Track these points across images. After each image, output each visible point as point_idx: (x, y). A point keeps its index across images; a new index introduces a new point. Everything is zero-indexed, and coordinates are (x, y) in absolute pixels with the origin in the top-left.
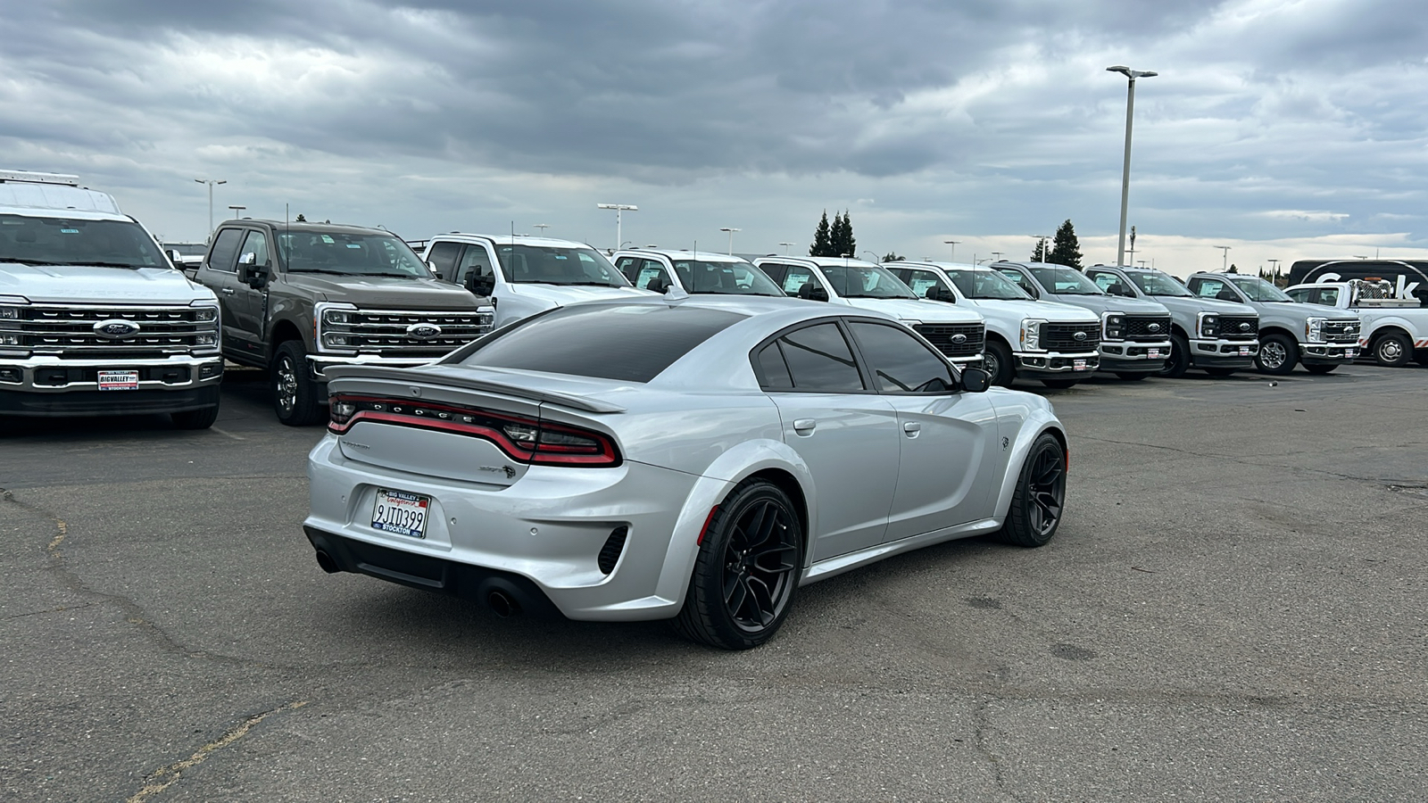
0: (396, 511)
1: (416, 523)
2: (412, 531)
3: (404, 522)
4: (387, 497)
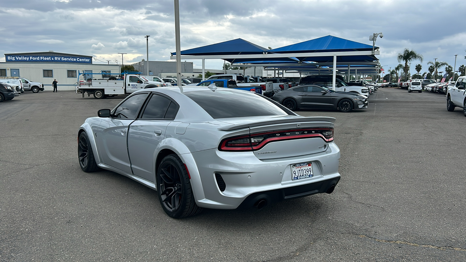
0: (301, 171)
1: (309, 172)
2: (309, 175)
3: (305, 174)
4: (295, 167)
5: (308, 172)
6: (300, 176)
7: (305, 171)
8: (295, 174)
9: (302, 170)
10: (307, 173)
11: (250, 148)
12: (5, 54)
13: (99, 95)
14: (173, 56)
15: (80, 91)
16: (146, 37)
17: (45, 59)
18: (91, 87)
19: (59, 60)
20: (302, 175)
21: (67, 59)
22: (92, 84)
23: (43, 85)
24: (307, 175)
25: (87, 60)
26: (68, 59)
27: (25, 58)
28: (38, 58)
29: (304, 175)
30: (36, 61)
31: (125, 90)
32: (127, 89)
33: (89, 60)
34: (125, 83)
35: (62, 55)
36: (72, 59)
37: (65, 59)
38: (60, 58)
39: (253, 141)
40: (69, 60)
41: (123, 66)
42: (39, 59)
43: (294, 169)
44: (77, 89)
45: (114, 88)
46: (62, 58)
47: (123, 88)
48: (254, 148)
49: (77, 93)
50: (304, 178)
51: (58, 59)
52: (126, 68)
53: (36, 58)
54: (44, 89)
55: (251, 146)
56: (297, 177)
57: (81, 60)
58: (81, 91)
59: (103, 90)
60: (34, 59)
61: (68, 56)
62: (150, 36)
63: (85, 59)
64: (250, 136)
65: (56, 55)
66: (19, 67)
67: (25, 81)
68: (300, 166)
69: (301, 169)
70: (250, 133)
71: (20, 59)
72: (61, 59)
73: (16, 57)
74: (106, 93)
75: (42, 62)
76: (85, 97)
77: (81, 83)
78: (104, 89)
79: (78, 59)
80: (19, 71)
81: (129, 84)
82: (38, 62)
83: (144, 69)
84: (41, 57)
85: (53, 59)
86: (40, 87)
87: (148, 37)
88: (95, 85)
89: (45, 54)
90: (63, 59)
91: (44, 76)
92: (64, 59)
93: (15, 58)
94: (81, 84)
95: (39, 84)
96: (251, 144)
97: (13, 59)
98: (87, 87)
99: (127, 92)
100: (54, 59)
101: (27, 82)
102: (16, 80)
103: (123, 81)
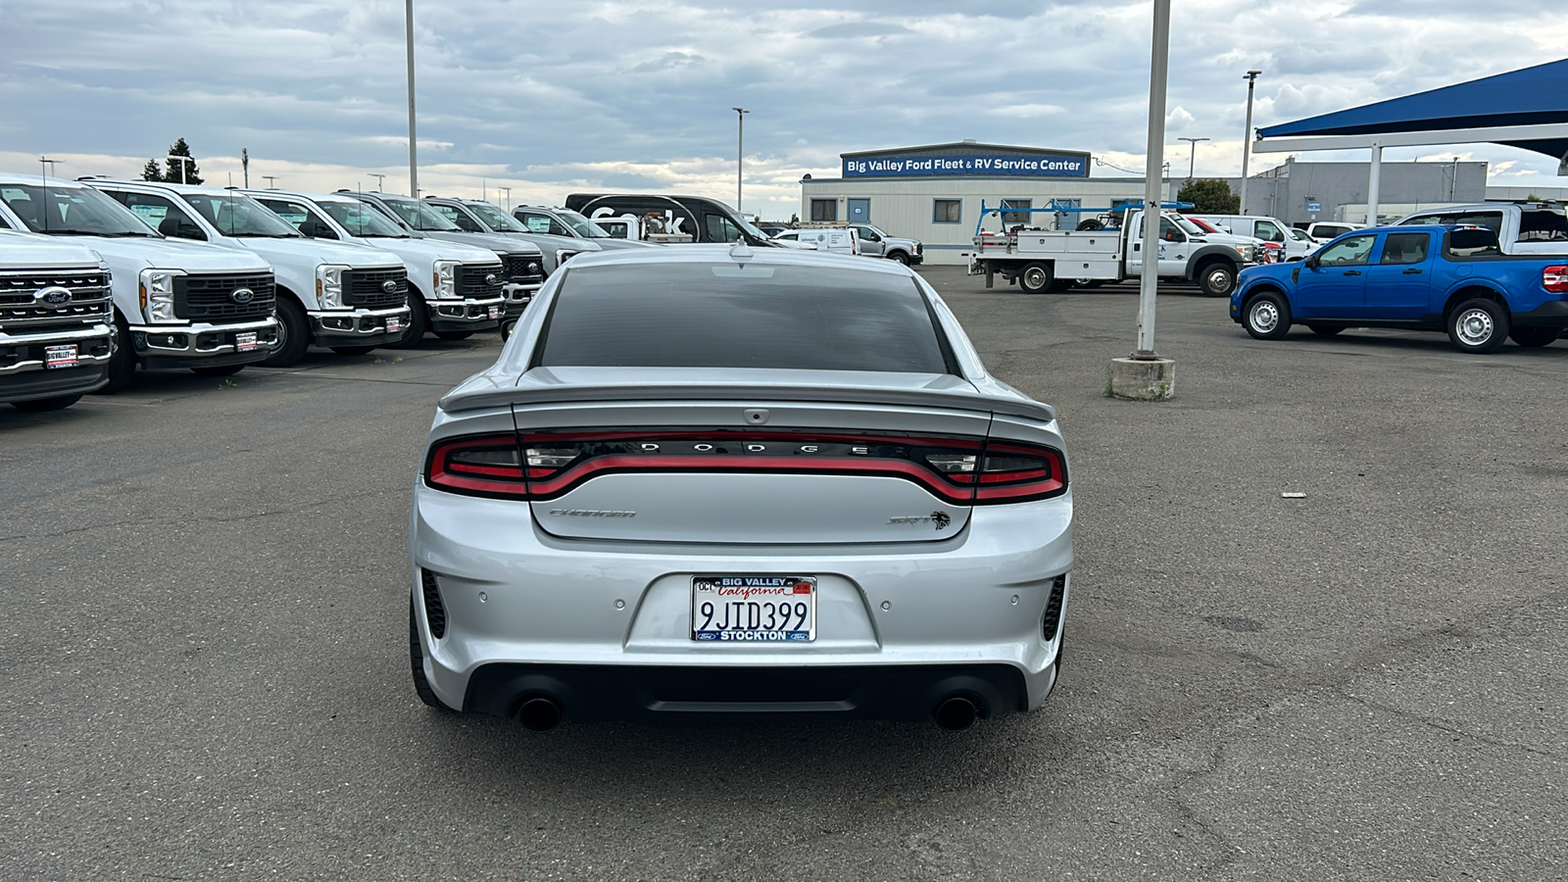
5: (788, 616)
6: (738, 628)
7: (766, 612)
8: (710, 616)
9: (750, 604)
10: (780, 620)
11: (521, 489)
12: (841, 156)
13: (1035, 280)
14: (1265, 139)
15: (982, 268)
16: (1247, 77)
17: (948, 165)
18: (1014, 255)
19: (987, 166)
20: (750, 627)
21: (1011, 163)
22: (1016, 244)
23: (920, 248)
24: (776, 628)
25: (1073, 166)
26: (1013, 165)
27: (893, 166)
28: (928, 165)
29: (761, 628)
30: (922, 174)
31: (1123, 263)
32: (1128, 261)
33: (1078, 164)
34: (1126, 240)
35: (996, 153)
36: (1025, 165)
37: (1005, 165)
38: (990, 161)
39: (532, 462)
40: (1017, 167)
41: (1190, 184)
42: (930, 167)
43: (709, 595)
44: (970, 261)
45: (1086, 258)
46: (996, 162)
47: (1114, 257)
48: (535, 489)
49: (969, 272)
50: (753, 640)
51: (983, 165)
52: (1198, 190)
53: (922, 164)
54: (921, 259)
55: (525, 480)
56: (718, 629)
57: (1052, 166)
58: (983, 265)
59: (1049, 265)
60: (917, 166)
61: (1015, 154)
62: (1260, 73)
63: (1066, 163)
64: (520, 441)
65: (978, 152)
66: (871, 192)
67: (873, 234)
68: (745, 589)
69: (746, 602)
70: (516, 430)
71: (879, 167)
72: (993, 164)
73: (870, 163)
74: (1059, 273)
75: (937, 175)
76: (995, 286)
77: (985, 241)
78: (1053, 261)
79: (1045, 165)
80: (869, 205)
81: (1139, 245)
82: (928, 175)
83: (1288, 191)
84: (936, 161)
85: (968, 166)
86: (910, 254)
87: (1253, 75)
88: (1028, 248)
89: (948, 151)
90: (998, 164)
91: (936, 220)
92: (1002, 163)
93: (867, 167)
94: (983, 244)
95: (909, 245)
96: (526, 474)
97: (862, 169)
98: (1000, 254)
99: (1128, 272)
100: (973, 166)
101: (878, 239)
102: (840, 231)
103: (1117, 234)
